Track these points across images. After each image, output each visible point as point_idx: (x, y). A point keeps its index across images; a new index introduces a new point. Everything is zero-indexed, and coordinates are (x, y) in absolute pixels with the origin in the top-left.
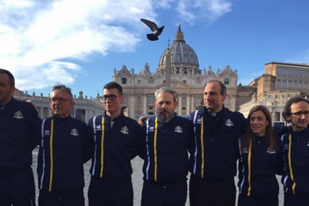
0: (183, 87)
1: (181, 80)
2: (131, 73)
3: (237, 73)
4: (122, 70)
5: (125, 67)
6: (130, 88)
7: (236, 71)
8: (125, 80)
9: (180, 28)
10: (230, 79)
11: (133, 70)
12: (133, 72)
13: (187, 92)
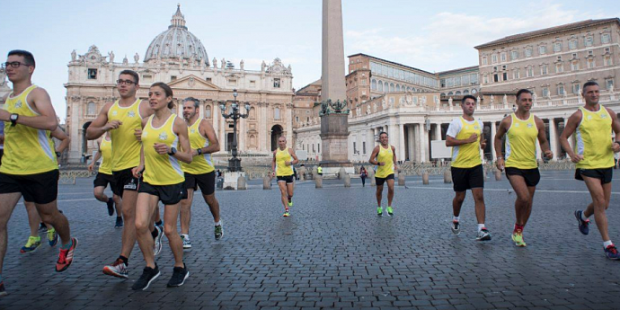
0: (206, 88)
1: (204, 78)
2: (108, 60)
3: (292, 71)
4: (88, 54)
5: (94, 48)
6: (105, 87)
7: (289, 67)
8: (96, 73)
9: (178, 9)
10: (282, 79)
11: (112, 56)
12: (112, 59)
13: (215, 96)
